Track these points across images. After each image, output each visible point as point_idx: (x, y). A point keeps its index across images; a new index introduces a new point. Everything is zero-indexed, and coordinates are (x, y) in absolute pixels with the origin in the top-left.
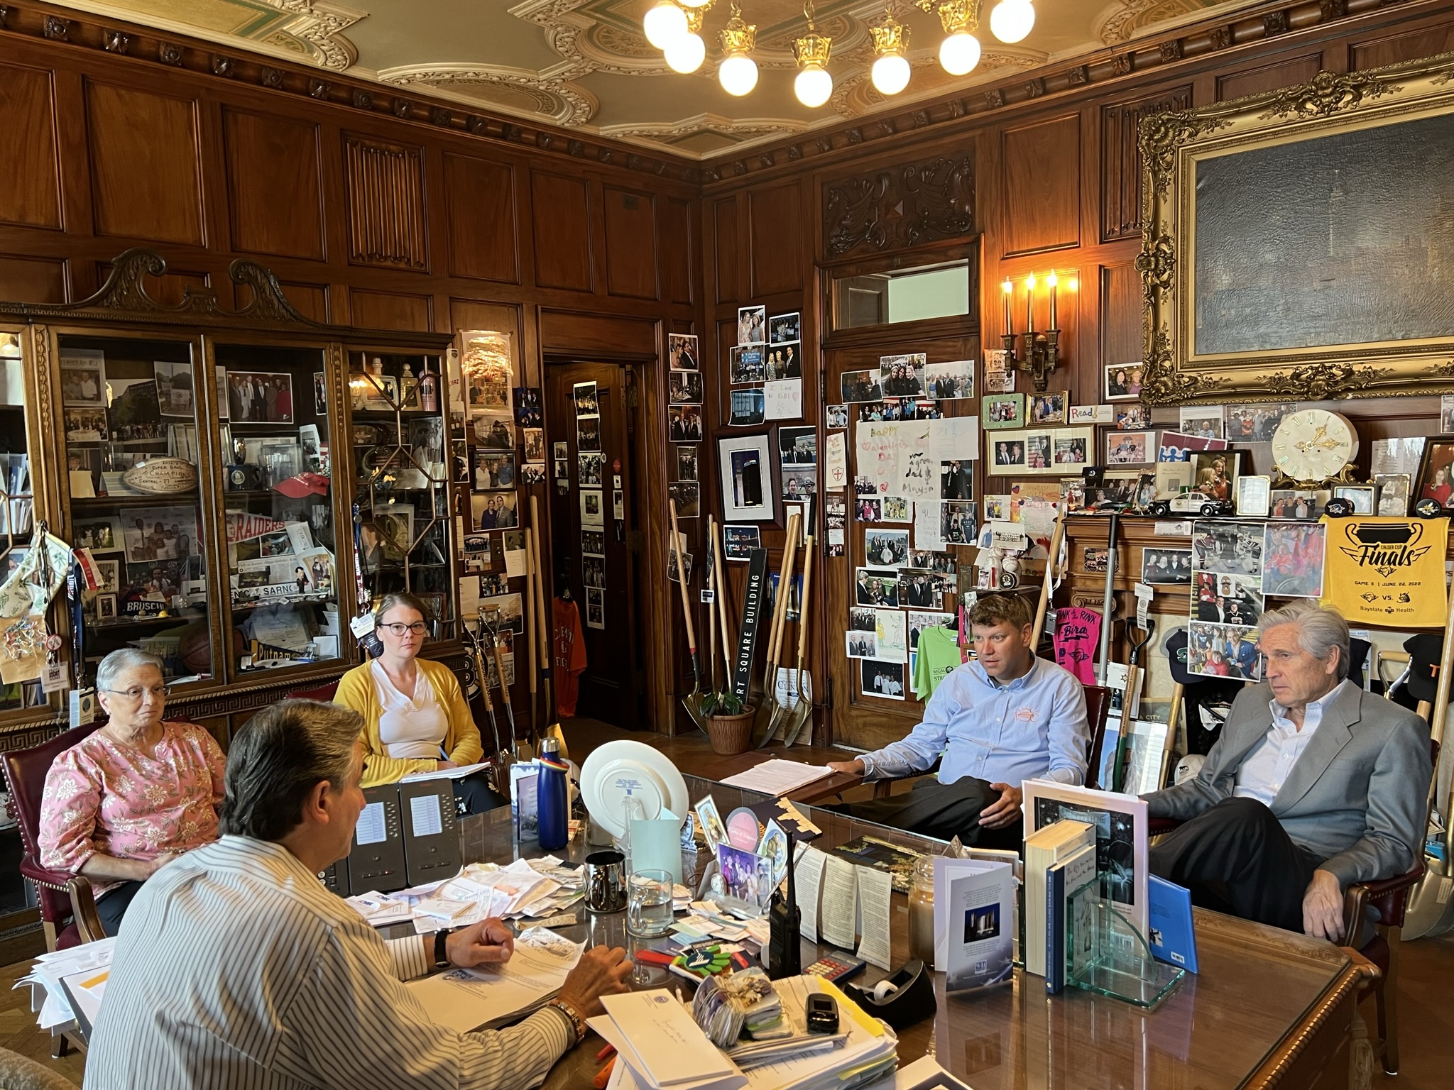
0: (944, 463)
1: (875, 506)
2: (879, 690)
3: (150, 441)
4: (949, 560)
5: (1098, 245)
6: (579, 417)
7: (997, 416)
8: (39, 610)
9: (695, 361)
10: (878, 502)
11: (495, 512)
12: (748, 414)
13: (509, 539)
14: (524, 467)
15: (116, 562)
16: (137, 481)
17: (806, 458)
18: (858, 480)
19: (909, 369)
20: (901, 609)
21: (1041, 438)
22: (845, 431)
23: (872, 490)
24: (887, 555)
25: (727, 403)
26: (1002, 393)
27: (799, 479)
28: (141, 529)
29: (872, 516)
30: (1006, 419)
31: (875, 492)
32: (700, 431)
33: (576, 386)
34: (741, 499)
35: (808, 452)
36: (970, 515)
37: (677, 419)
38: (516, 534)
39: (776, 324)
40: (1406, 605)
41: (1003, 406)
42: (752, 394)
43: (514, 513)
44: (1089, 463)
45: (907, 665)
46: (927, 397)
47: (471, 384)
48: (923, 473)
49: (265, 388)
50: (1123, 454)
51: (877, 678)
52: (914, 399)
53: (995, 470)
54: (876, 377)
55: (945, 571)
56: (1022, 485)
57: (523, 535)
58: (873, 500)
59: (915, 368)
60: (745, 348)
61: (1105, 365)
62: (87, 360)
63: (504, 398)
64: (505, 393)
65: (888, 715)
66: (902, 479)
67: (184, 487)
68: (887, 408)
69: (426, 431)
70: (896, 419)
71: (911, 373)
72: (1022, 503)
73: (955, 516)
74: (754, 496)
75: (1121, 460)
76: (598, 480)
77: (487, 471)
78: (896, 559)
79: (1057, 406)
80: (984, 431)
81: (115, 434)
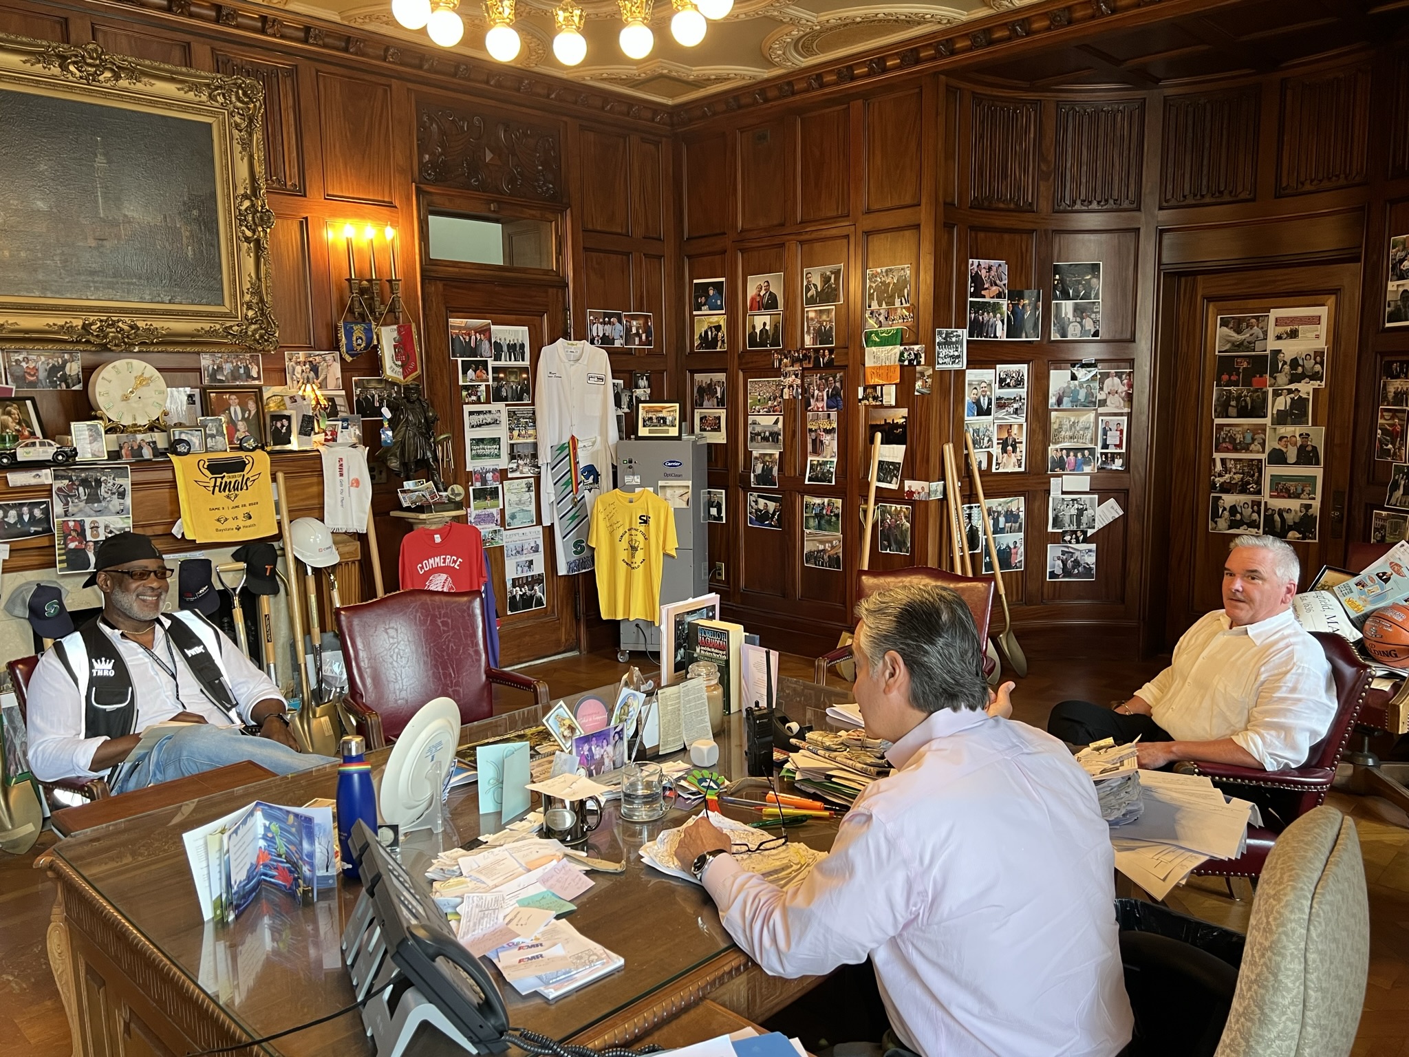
40: (249, 522)
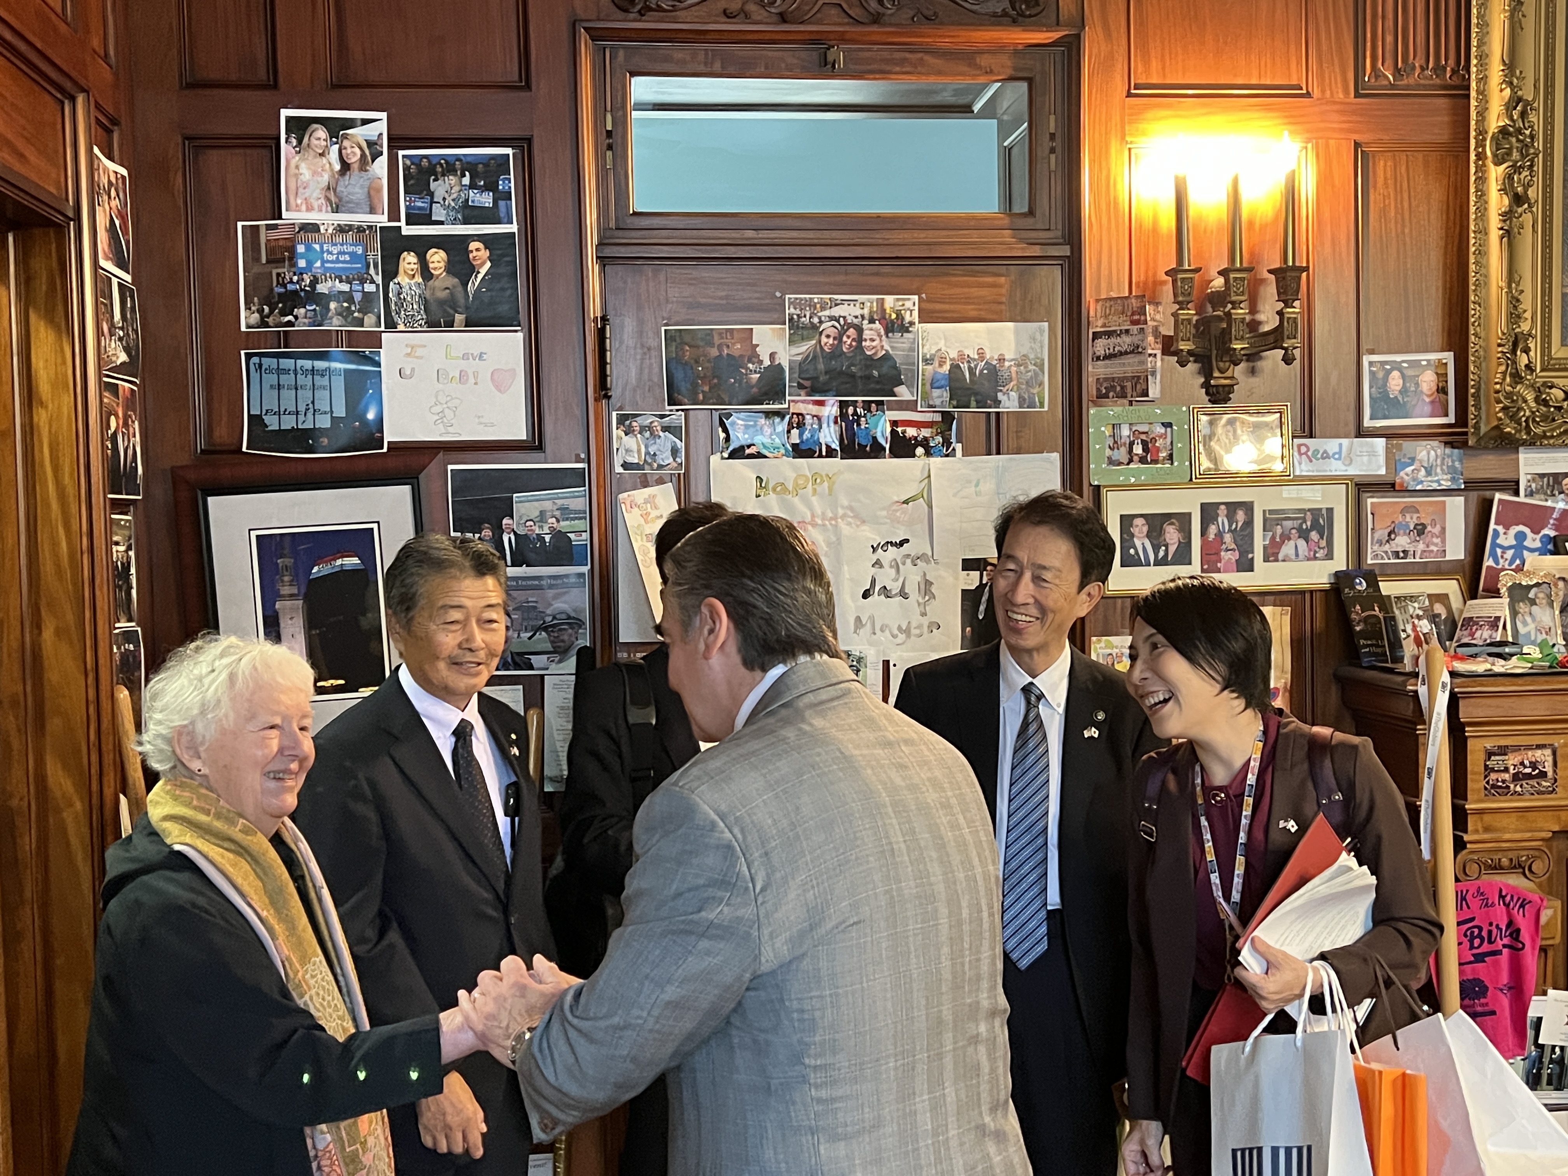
0: (969, 565)
5: (1352, 98)
9: (127, 246)
12: (324, 422)
19: (872, 331)
21: (1232, 507)
27: (527, 611)
32: (140, 465)
37: (113, 424)
42: (332, 366)
44: (1340, 562)
48: (913, 589)
50: (1402, 542)
53: (1118, 579)
59: (888, 330)
60: (310, 228)
61: (1363, 353)
66: (852, 606)
71: (876, 341)
75: (1396, 554)
80: (1094, 488)
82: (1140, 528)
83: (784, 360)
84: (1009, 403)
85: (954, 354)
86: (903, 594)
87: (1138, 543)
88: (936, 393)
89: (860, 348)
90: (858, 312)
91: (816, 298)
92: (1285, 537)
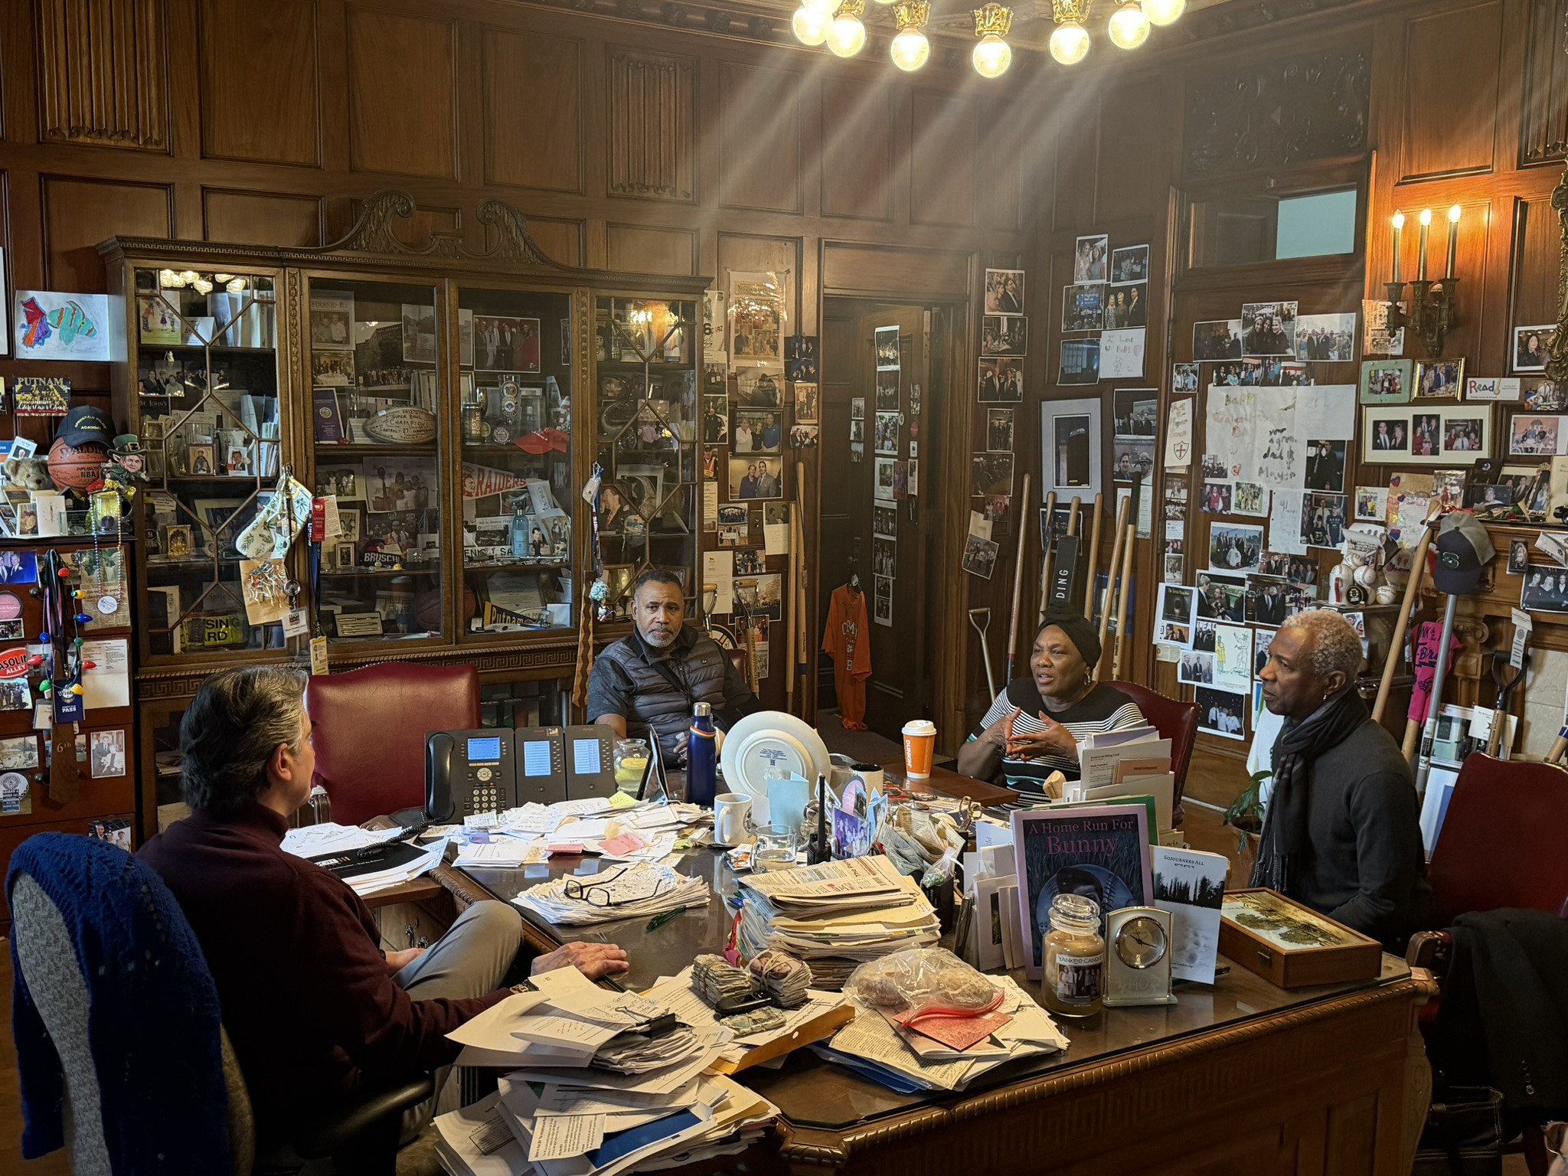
0: (1311, 443)
1: (1225, 494)
2: (1214, 725)
3: (395, 387)
4: (1309, 567)
5: (1515, 171)
6: (880, 369)
7: (1378, 387)
8: (279, 554)
9: (1020, 303)
10: (1229, 488)
11: (756, 479)
12: (1079, 370)
13: (770, 511)
14: (794, 428)
15: (357, 512)
16: (378, 430)
17: (1144, 429)
18: (1207, 459)
19: (1277, 320)
20: (1247, 626)
21: (1430, 417)
22: (1193, 396)
23: (1222, 473)
24: (1234, 557)
25: (1055, 355)
26: (1385, 357)
27: (1135, 455)
28: (383, 479)
29: (1221, 505)
30: (1389, 391)
31: (1225, 476)
32: (1020, 389)
33: (878, 330)
34: (1064, 477)
35: (1148, 422)
36: (1337, 511)
37: (989, 374)
38: (778, 506)
39: (1121, 257)
41: (1386, 375)
42: (1085, 346)
43: (777, 481)
44: (1485, 454)
45: (1249, 697)
46: (1296, 360)
47: (736, 331)
48: (1285, 455)
49: (512, 334)
50: (1530, 442)
51: (1213, 711)
52: (1281, 359)
53: (1371, 456)
54: (1236, 329)
55: (1304, 581)
56: (1404, 477)
57: (788, 507)
58: (1222, 486)
59: (1284, 320)
60: (1081, 287)
61: (1514, 326)
62: (338, 302)
63: (775, 348)
64: (776, 342)
65: (1222, 758)
66: (1258, 462)
67: (423, 437)
68: (1246, 369)
69: (680, 384)
70: (1257, 384)
71: (1278, 326)
72: (1401, 499)
73: (1319, 512)
74: (1079, 474)
75: (1526, 450)
76: (893, 445)
77: (749, 431)
78: (1246, 562)
79: (1451, 378)
80: (1360, 405)
81: (361, 378)
82: (1383, 427)
83: (1240, 336)
84: (1334, 357)
85: (1310, 332)
86: (1282, 458)
87: (1382, 436)
88: (1302, 352)
89: (1271, 329)
90: (1271, 311)
91: (1255, 305)
92: (1457, 436)
